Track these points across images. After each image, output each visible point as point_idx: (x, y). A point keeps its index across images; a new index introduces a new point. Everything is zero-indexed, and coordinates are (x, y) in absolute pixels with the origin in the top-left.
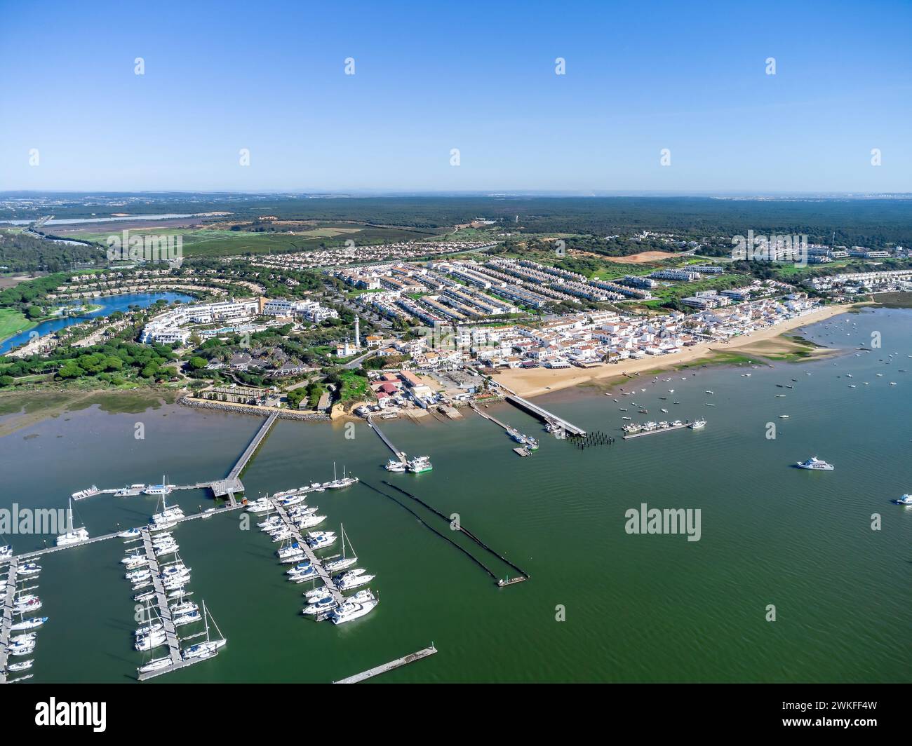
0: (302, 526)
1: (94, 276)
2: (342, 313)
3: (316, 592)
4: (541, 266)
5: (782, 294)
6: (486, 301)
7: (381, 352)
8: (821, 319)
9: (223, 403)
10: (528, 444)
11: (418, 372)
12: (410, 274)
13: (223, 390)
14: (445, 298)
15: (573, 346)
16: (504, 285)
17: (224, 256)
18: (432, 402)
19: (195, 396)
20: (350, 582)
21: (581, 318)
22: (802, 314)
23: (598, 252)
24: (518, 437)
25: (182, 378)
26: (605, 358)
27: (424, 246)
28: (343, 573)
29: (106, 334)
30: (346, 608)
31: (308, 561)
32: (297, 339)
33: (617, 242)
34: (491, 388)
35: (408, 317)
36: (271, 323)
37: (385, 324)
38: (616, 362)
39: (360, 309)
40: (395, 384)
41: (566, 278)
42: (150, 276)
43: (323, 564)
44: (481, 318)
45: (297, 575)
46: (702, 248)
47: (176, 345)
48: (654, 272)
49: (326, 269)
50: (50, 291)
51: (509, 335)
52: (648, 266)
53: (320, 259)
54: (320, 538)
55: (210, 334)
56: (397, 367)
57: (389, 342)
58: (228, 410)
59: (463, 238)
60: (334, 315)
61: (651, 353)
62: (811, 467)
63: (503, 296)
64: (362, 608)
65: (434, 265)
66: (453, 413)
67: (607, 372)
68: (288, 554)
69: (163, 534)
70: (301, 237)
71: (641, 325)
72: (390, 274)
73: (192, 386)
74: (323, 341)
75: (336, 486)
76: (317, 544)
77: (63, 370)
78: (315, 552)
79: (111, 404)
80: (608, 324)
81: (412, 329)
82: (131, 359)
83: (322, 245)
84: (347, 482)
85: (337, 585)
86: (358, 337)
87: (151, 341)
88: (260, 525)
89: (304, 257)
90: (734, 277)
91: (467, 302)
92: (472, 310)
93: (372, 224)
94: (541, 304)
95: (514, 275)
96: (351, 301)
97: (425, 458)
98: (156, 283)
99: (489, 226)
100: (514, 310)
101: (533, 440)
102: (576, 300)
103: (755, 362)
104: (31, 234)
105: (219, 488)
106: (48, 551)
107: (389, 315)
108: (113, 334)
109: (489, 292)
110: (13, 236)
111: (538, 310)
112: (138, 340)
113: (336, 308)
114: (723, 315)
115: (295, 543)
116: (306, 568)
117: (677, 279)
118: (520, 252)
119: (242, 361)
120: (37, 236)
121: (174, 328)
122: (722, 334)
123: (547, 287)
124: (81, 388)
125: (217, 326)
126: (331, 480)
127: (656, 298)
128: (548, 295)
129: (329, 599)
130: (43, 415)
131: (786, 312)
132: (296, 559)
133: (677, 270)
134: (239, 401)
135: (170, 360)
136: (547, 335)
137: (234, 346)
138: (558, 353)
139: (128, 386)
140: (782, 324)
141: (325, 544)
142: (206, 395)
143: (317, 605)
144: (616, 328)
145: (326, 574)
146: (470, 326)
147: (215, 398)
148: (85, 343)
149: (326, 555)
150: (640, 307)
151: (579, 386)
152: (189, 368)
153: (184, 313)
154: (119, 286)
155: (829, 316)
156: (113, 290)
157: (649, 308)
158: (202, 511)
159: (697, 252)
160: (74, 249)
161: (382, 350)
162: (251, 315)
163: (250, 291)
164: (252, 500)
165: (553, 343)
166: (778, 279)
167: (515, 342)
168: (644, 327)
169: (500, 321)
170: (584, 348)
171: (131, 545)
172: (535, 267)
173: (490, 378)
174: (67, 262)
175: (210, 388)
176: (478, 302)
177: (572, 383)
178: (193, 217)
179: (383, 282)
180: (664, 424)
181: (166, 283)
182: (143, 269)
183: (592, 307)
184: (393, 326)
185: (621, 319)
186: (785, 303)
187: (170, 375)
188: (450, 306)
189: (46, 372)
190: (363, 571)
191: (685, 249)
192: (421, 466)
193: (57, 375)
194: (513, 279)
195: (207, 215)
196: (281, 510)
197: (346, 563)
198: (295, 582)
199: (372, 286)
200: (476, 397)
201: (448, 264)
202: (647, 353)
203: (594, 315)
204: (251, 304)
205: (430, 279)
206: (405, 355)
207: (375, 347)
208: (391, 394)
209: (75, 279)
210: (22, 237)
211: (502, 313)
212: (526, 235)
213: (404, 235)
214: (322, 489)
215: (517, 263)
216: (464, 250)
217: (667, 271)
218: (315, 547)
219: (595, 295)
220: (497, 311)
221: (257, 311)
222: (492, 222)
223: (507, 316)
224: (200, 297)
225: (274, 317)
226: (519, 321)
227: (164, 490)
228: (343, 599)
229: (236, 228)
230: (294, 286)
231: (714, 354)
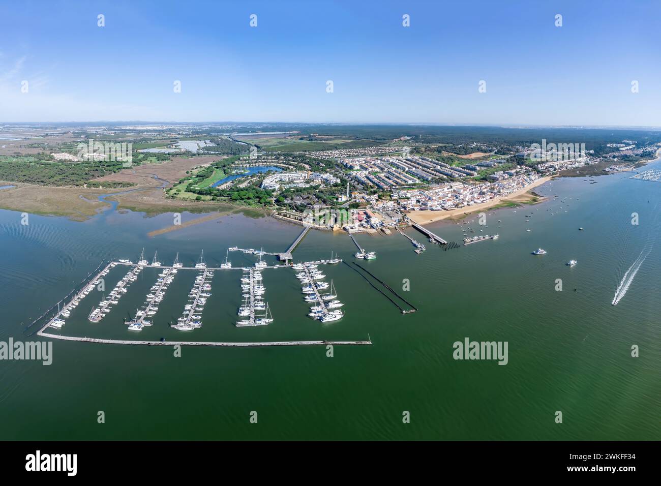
0: (314, 278)
1: (248, 158)
2: (342, 180)
3: (316, 308)
4: (430, 160)
5: (528, 172)
6: (405, 177)
7: (358, 200)
8: (541, 183)
9: (289, 219)
10: (421, 248)
11: (373, 211)
12: (373, 162)
13: (289, 213)
14: (388, 175)
15: (444, 199)
16: (414, 169)
17: (296, 151)
18: (379, 226)
19: (278, 214)
20: (332, 305)
21: (447, 186)
22: (535, 181)
23: (455, 153)
24: (417, 244)
25: (274, 205)
26: (457, 206)
27: (380, 149)
28: (330, 301)
29: (249, 183)
30: (328, 316)
31: (315, 294)
32: (322, 192)
33: (463, 148)
34: (406, 220)
35: (371, 184)
36: (312, 183)
37: (360, 186)
38: (461, 207)
39: (350, 179)
40: (362, 216)
41: (441, 166)
42: (267, 159)
43: (321, 297)
44: (403, 185)
45: (309, 299)
46: (498, 151)
47: (274, 191)
48: (478, 163)
49: (337, 159)
50: (233, 163)
51: (415, 194)
52: (476, 159)
53: (334, 155)
54: (321, 285)
55: (287, 186)
56: (364, 208)
57: (362, 195)
58: (290, 222)
59: (397, 146)
60: (339, 181)
61: (476, 203)
62: (538, 253)
63: (413, 174)
64: (336, 317)
65: (384, 158)
66: (388, 232)
67: (458, 212)
68: (306, 290)
69: (258, 272)
70: (328, 143)
71: (473, 189)
72: (364, 162)
73: (277, 209)
74: (333, 193)
75: (332, 262)
76: (320, 287)
77: (233, 197)
78: (318, 291)
79: (247, 213)
80: (459, 189)
81: (372, 190)
82: (257, 195)
83: (336, 148)
84: (337, 261)
85: (326, 306)
86: (348, 192)
87: (265, 188)
88: (297, 275)
89: (328, 153)
90: (510, 165)
91: (397, 177)
92: (399, 181)
93: (358, 138)
94: (430, 178)
95: (418, 164)
96: (346, 175)
97: (373, 253)
98: (269, 162)
99: (408, 140)
100: (418, 181)
101: (423, 246)
102: (445, 177)
103: (518, 205)
104: (229, 139)
105: (283, 256)
106: (217, 269)
107: (362, 182)
108: (251, 183)
109: (407, 172)
110: (224, 140)
111: (428, 182)
112: (260, 187)
113: (340, 178)
114: (505, 183)
115: (310, 285)
116: (313, 297)
117: (487, 166)
118: (422, 152)
119: (298, 200)
120: (231, 140)
121: (273, 183)
122: (505, 193)
123: (433, 170)
124: (238, 205)
125: (290, 183)
126: (330, 259)
127: (479, 176)
128: (433, 174)
129: (321, 311)
130: (224, 214)
131: (529, 181)
132: (310, 292)
133: (487, 162)
134: (295, 218)
135: (271, 197)
136: (432, 194)
137: (296, 193)
138: (436, 203)
139: (254, 207)
140: (528, 187)
141: (323, 288)
142: (282, 214)
143: (315, 313)
144: (462, 191)
145: (322, 301)
146: (397, 189)
147: (286, 216)
148: (242, 186)
149: (323, 293)
150: (472, 180)
151: (445, 219)
152: (277, 201)
153: (278, 176)
154: (256, 162)
155: (544, 182)
156: (254, 164)
157: (476, 180)
158: (274, 265)
159: (496, 153)
160: (242, 146)
161: (358, 199)
162: (304, 179)
163: (305, 168)
164: (295, 264)
165: (434, 198)
166: (526, 165)
167: (417, 197)
168: (474, 190)
169: (412, 187)
170: (448, 200)
171: (245, 274)
172: (428, 160)
173: (405, 215)
174: (239, 151)
175: (285, 211)
176: (402, 177)
177: (442, 218)
178: (285, 133)
179: (361, 166)
180: (481, 237)
181: (273, 162)
182: (265, 155)
183: (452, 180)
184: (364, 188)
185: (464, 186)
186: (529, 176)
187: (270, 203)
188: (390, 179)
189: (227, 197)
190: (339, 302)
191: (491, 151)
192: (371, 256)
193: (231, 198)
194: (418, 166)
195: (291, 132)
196: (306, 270)
197: (331, 297)
198: (307, 302)
199: (357, 167)
200: (399, 224)
201: (389, 158)
202: (475, 202)
203: (453, 184)
204: (304, 174)
205: (382, 165)
206: (368, 202)
207: (355, 198)
208: (360, 221)
209: (241, 158)
210: (227, 140)
211: (413, 183)
212: (424, 144)
213: (371, 143)
214: (325, 263)
215: (420, 158)
216: (397, 151)
217: (483, 162)
218: (319, 288)
219: (453, 174)
220: (410, 182)
221: (307, 178)
222: (410, 138)
223: (414, 185)
224: (285, 170)
225: (313, 181)
226: (420, 187)
227: (261, 253)
228: (328, 312)
229: (301, 139)
230: (323, 167)
231: (502, 202)
